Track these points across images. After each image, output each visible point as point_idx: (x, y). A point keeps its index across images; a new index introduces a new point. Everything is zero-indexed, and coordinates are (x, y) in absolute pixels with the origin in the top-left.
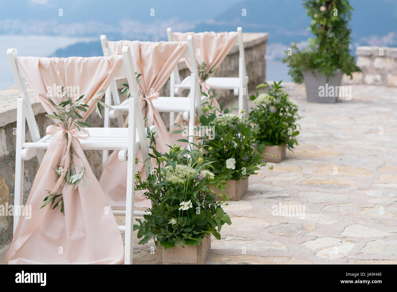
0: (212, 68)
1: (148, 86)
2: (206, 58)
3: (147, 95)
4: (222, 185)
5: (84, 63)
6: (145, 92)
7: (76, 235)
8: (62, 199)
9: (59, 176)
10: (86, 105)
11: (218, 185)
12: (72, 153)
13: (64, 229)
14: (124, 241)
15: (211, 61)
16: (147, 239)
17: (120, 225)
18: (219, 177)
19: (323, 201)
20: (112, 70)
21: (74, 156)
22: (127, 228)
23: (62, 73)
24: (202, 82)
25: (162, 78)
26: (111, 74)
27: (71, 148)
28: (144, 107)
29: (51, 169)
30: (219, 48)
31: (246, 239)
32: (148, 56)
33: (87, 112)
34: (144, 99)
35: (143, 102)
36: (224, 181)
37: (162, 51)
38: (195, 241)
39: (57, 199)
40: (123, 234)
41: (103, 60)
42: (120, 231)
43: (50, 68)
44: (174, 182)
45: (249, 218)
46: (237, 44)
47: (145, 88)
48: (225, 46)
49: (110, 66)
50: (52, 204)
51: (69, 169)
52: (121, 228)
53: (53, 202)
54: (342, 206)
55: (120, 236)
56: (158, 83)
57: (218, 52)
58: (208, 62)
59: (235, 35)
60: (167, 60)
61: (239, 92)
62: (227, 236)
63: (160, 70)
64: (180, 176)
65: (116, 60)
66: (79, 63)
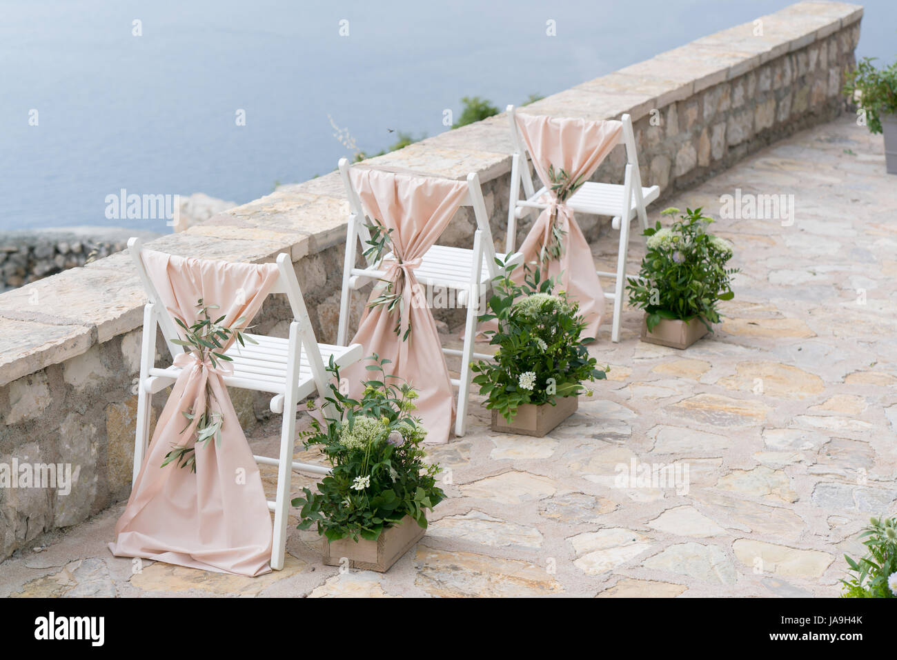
0: (577, 180)
1: (407, 245)
2: (568, 163)
3: (406, 260)
4: (510, 412)
5: (227, 272)
6: (401, 254)
7: (210, 508)
8: (194, 455)
9: (190, 421)
10: (226, 331)
11: (506, 412)
12: (208, 394)
13: (196, 497)
14: (273, 521)
15: (574, 169)
16: (306, 524)
17: (270, 500)
18: (511, 399)
19: (677, 451)
20: (263, 284)
21: (212, 399)
22: (279, 504)
23: (198, 282)
24: (559, 203)
25: (428, 236)
26: (261, 290)
27: (208, 386)
28: (400, 278)
29: (179, 412)
30: (590, 147)
31: (494, 519)
32: (407, 200)
33: (229, 340)
34: (400, 265)
35: (398, 271)
36: (514, 407)
37: (429, 194)
38: (372, 534)
39: (187, 455)
40: (272, 513)
41: (252, 269)
42: (269, 509)
43: (183, 273)
44: (350, 446)
45: (532, 476)
46: (622, 142)
47: (403, 248)
48: (599, 144)
49: (261, 279)
50: (180, 461)
51: (204, 415)
52: (271, 504)
53: (181, 459)
54: (703, 463)
55: (269, 516)
56: (421, 244)
57: (589, 154)
58: (570, 169)
59: (618, 127)
60: (437, 207)
61: (620, 225)
62: (471, 510)
63: (426, 222)
64: (361, 437)
65: (269, 271)
66: (221, 271)
